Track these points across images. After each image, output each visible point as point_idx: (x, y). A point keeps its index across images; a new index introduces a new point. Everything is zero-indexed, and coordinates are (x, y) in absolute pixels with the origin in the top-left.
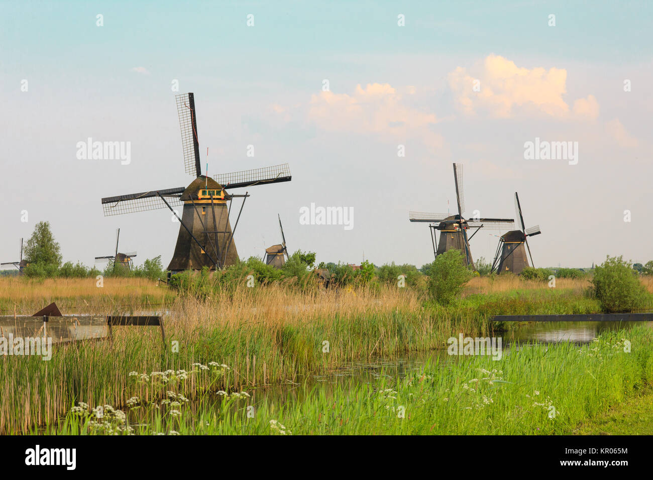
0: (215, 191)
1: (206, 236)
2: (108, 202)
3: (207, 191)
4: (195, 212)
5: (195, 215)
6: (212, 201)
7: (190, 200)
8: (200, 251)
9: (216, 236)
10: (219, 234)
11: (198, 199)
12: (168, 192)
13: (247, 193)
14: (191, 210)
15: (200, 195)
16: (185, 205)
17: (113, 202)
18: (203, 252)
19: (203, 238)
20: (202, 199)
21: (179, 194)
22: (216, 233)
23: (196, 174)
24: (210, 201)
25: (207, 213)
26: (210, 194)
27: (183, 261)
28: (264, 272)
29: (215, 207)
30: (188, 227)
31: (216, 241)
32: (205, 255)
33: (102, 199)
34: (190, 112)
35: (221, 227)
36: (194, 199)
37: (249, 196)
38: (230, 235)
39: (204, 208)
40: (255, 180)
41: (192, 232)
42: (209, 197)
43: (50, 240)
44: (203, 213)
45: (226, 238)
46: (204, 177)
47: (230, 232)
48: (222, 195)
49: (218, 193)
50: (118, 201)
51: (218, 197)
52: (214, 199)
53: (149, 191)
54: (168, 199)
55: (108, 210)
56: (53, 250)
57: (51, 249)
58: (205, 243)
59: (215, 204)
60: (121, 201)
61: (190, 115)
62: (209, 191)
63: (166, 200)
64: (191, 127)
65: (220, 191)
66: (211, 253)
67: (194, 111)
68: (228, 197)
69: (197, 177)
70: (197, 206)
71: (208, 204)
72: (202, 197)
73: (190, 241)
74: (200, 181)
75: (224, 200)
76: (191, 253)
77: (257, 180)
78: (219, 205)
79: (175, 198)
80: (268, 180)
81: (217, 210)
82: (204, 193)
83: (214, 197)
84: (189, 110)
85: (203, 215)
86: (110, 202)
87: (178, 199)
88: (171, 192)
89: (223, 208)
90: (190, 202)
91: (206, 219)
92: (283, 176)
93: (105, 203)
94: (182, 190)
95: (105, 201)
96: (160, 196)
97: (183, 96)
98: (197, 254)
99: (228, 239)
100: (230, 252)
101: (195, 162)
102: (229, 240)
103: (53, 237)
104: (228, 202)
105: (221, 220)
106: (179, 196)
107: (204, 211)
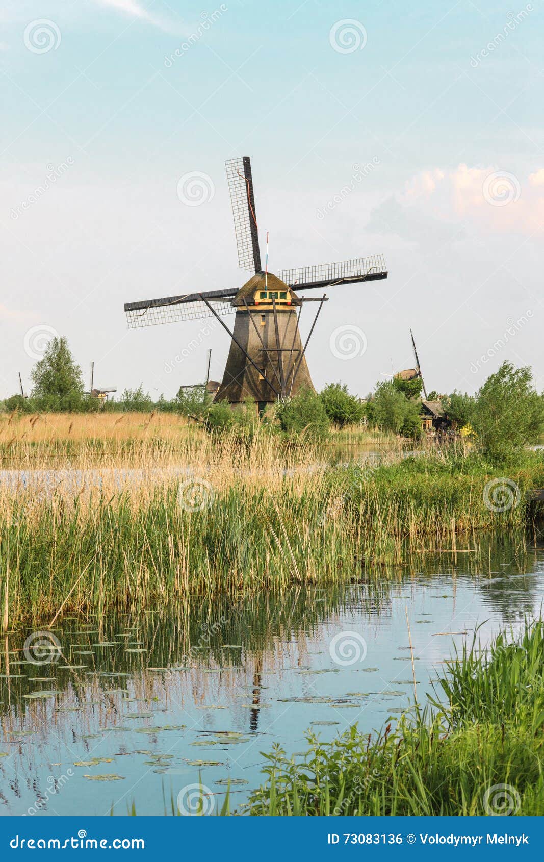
0: (279, 292)
1: (265, 356)
2: (132, 309)
3: (268, 292)
4: (251, 322)
5: (251, 326)
6: (274, 307)
7: (245, 305)
8: (258, 377)
9: (280, 355)
10: (283, 353)
11: (254, 304)
12: (216, 295)
13: (325, 295)
14: (245, 319)
15: (257, 298)
16: (238, 313)
17: (139, 308)
18: (261, 378)
19: (261, 358)
20: (260, 304)
21: (231, 297)
22: (279, 352)
23: (254, 269)
24: (271, 307)
25: (267, 323)
26: (271, 297)
27: (234, 391)
28: (343, 405)
29: (278, 314)
30: (242, 343)
31: (280, 361)
32: (265, 382)
33: (125, 305)
34: (245, 184)
35: (286, 344)
36: (249, 304)
37: (327, 299)
38: (300, 354)
39: (263, 316)
40: (337, 278)
41: (246, 350)
42: (270, 301)
43: (68, 361)
44: (263, 324)
45: (293, 359)
46: (264, 274)
47: (300, 351)
48: (289, 299)
49: (283, 296)
50: (146, 307)
51: (283, 301)
52: (277, 304)
53: (190, 293)
54: (215, 304)
55: (133, 321)
56: (72, 375)
57: (70, 374)
58: (265, 365)
59: (278, 311)
60: (150, 307)
61: (245, 187)
62: (270, 293)
63: (212, 306)
64: (247, 205)
65: (286, 293)
66: (273, 379)
67: (251, 182)
68: (296, 302)
69: (256, 273)
70: (253, 314)
71: (268, 311)
72: (261, 301)
73: (244, 362)
74: (259, 278)
75: (291, 305)
76: (245, 379)
77: (340, 277)
78: (284, 312)
79: (226, 303)
80: (355, 277)
81: (282, 319)
82: (263, 295)
83: (277, 301)
84: (244, 180)
85: (262, 326)
86: (136, 309)
87: (229, 303)
88: (220, 294)
89: (290, 316)
90: (244, 308)
91: (266, 332)
92: (375, 272)
93: (129, 310)
94: (235, 292)
95: (130, 307)
96: (203, 300)
97: (235, 161)
98: (253, 381)
99: (296, 360)
100: (299, 377)
101: (252, 252)
102: (299, 360)
103: (72, 358)
104: (297, 309)
105: (287, 333)
106: (230, 300)
107: (263, 320)
